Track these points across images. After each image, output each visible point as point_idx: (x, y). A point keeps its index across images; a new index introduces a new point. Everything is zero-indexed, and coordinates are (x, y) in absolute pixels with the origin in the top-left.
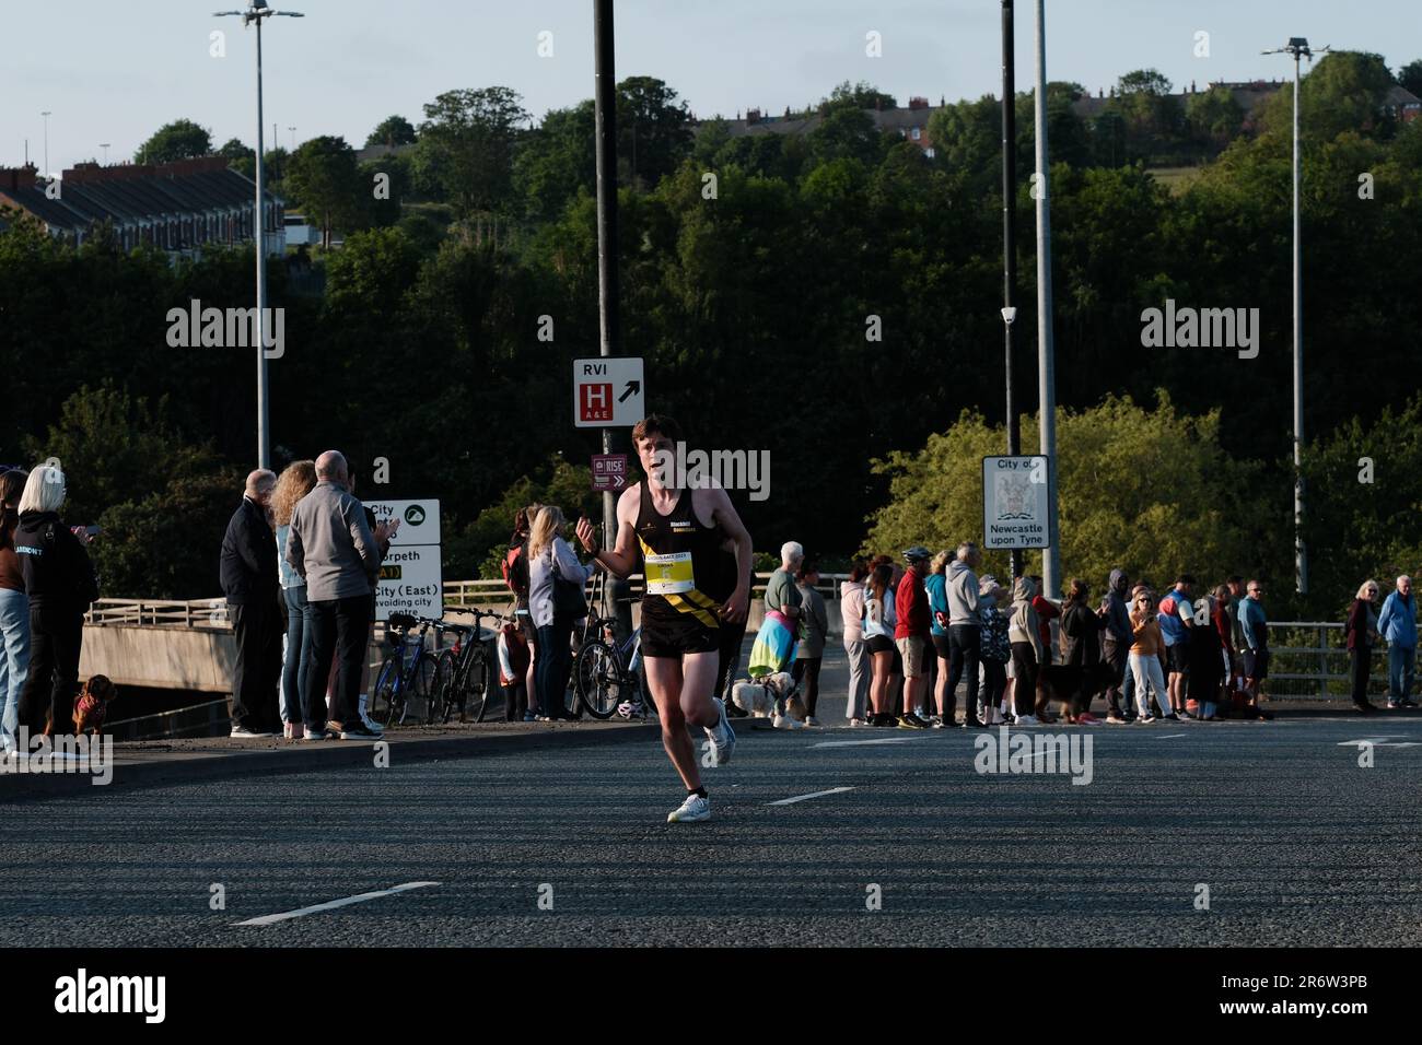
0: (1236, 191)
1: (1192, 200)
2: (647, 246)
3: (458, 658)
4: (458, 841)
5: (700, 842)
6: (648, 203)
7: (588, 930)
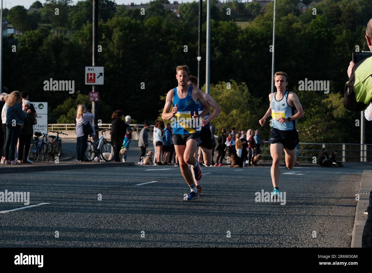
0: (258, 28)
1: (247, 30)
2: (104, 37)
3: (52, 144)
4: (54, 192)
5: (118, 195)
6: (104, 26)
7: (90, 217)
